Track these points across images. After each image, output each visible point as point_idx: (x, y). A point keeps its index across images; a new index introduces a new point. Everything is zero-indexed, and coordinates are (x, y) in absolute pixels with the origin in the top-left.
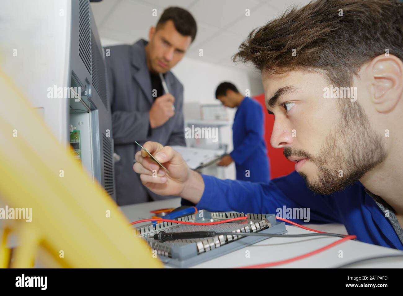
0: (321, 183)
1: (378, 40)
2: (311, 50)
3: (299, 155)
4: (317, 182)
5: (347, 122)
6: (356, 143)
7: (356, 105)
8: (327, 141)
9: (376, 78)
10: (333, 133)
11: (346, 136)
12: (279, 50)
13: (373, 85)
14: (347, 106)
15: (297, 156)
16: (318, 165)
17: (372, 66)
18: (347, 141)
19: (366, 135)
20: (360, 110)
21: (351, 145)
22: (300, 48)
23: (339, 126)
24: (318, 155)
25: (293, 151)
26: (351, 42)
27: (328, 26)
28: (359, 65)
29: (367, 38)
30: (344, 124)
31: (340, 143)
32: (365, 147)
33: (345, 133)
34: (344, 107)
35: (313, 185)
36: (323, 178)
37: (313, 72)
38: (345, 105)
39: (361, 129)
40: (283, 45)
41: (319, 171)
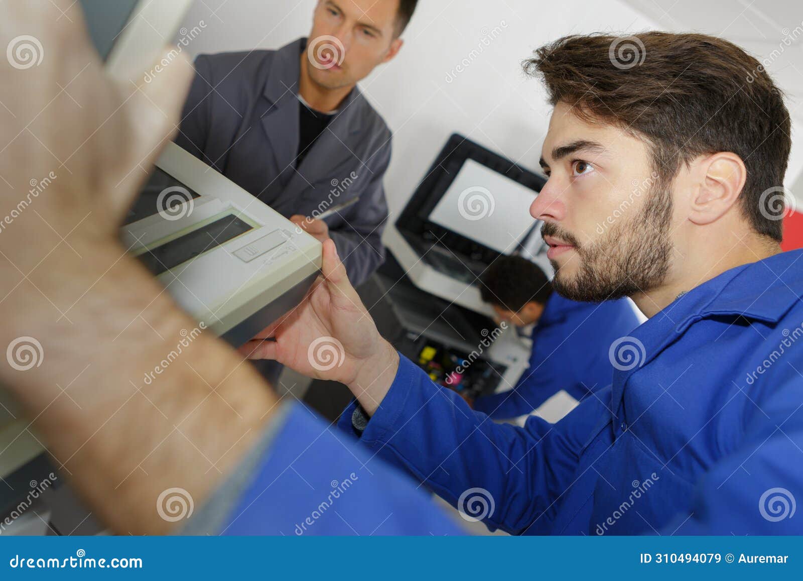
0: (577, 284)
1: (732, 131)
2: (646, 109)
3: (563, 238)
4: (572, 280)
5: (646, 217)
6: (641, 245)
7: (668, 201)
8: (610, 232)
9: (707, 177)
10: (623, 225)
11: (634, 233)
12: (605, 90)
13: (701, 185)
14: (657, 198)
15: (562, 239)
16: (583, 260)
17: (710, 161)
18: (633, 240)
19: (657, 240)
20: (669, 207)
21: (634, 246)
22: (635, 101)
23: (634, 219)
24: (589, 247)
25: (559, 230)
26: (700, 119)
27: (683, 87)
28: (697, 152)
29: (722, 123)
30: (642, 217)
31: (624, 240)
32: (647, 252)
33: (635, 230)
34: (653, 198)
35: (563, 283)
36: (582, 278)
37: (637, 138)
38: (655, 196)
39: (657, 231)
40: (613, 87)
41: (581, 268)
